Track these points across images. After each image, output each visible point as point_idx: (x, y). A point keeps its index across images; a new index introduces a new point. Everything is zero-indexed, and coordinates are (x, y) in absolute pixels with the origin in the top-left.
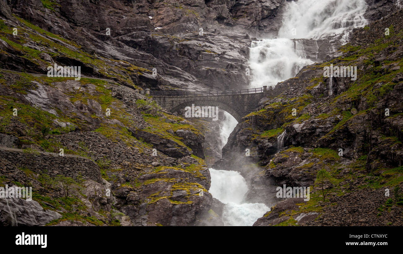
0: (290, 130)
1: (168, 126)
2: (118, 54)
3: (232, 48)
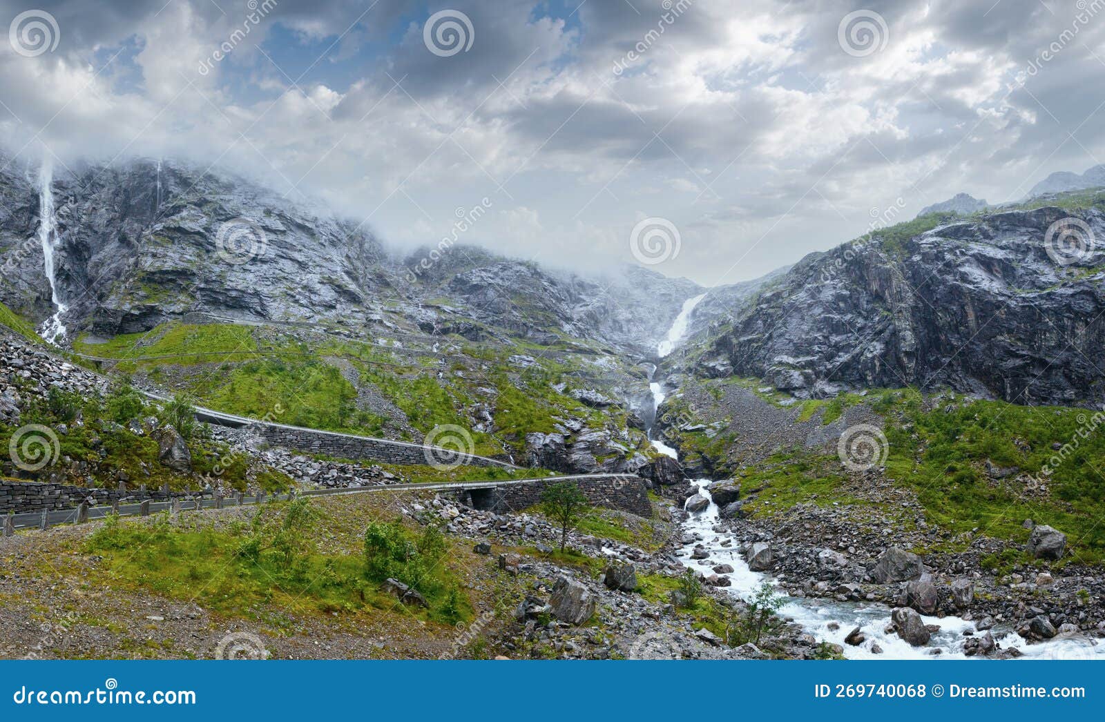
3: (653, 344)
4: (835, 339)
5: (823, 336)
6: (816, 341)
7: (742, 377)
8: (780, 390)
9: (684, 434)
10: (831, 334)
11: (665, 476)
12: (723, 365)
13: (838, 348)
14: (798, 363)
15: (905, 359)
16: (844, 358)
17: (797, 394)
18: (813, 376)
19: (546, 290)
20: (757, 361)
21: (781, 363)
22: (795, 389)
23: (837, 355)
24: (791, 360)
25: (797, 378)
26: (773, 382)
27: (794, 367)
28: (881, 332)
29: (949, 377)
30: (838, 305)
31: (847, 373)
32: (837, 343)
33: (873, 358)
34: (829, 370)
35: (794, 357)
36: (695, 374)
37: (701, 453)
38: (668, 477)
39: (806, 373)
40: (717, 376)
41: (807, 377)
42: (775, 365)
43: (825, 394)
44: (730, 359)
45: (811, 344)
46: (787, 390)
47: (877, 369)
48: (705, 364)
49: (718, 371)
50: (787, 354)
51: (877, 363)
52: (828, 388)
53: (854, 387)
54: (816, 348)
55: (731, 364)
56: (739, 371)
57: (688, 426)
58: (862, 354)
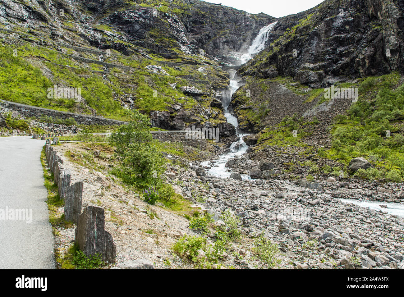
0: (245, 72)
1: (223, 73)
2: (217, 60)
3: (238, 57)
4: (340, 49)
5: (333, 49)
6: (328, 53)
7: (283, 77)
8: (303, 84)
9: (242, 111)
10: (338, 47)
11: (223, 132)
12: (272, 71)
13: (341, 55)
14: (315, 67)
16: (345, 60)
17: (312, 85)
18: (324, 74)
19: (171, 26)
20: (292, 67)
21: (304, 68)
22: (312, 82)
23: (340, 60)
24: (311, 66)
25: (313, 75)
26: (299, 79)
27: (312, 69)
28: (372, 40)
30: (345, 28)
31: (346, 70)
32: (341, 52)
33: (364, 59)
34: (334, 69)
35: (313, 64)
36: (256, 76)
37: (248, 120)
38: (225, 133)
39: (319, 73)
40: (268, 77)
41: (320, 75)
42: (301, 69)
44: (277, 66)
45: (325, 55)
46: (307, 84)
47: (367, 65)
48: (262, 70)
49: (269, 74)
50: (309, 62)
51: (367, 61)
52: (332, 80)
53: (351, 78)
54: (327, 57)
55: (277, 70)
56: (281, 73)
57: (244, 106)
58: (357, 57)
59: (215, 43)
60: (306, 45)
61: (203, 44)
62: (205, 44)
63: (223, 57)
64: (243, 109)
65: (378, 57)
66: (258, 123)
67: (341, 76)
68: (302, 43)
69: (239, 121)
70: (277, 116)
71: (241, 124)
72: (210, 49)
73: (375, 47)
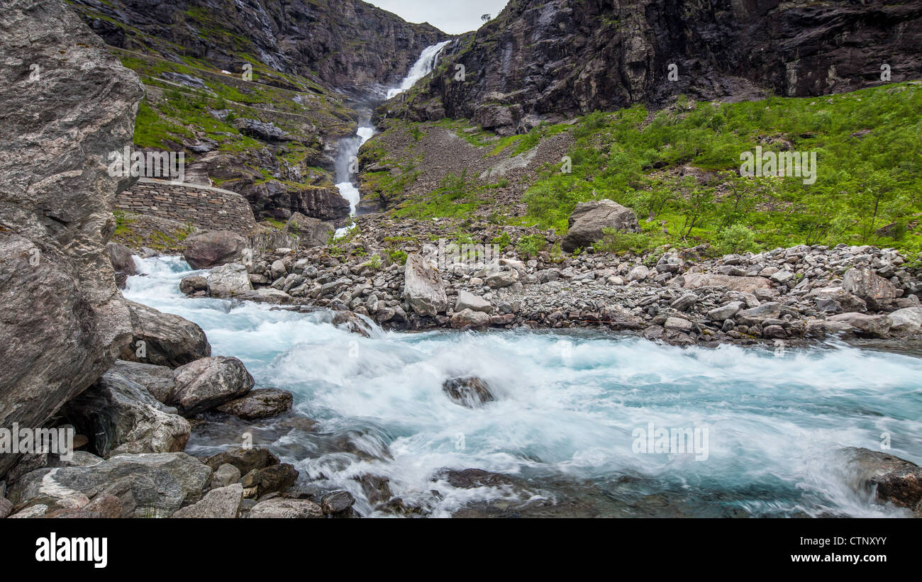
1: (346, 111)
4: (549, 66)
5: (537, 65)
6: (529, 72)
7: (453, 119)
8: (485, 129)
9: (370, 174)
10: (546, 61)
11: (318, 210)
12: (434, 108)
13: (551, 76)
14: (507, 98)
15: (630, 73)
16: (557, 84)
17: (501, 131)
18: (521, 110)
20: (468, 101)
21: (489, 100)
22: (500, 126)
23: (550, 84)
24: (501, 96)
25: (504, 114)
26: (480, 122)
27: (502, 103)
28: (602, 46)
29: (693, 83)
30: (558, 27)
31: (559, 102)
32: (552, 70)
33: (588, 79)
34: (538, 101)
35: (505, 93)
36: (407, 117)
37: (379, 192)
38: (323, 211)
39: (513, 108)
40: (427, 119)
41: (514, 112)
42: (484, 103)
43: (530, 127)
44: (443, 100)
45: (524, 76)
46: (492, 129)
47: (593, 92)
48: (417, 106)
49: (428, 113)
50: (498, 90)
51: (594, 84)
52: (535, 122)
53: (566, 117)
54: (528, 79)
55: (443, 106)
56: (450, 113)
57: (375, 166)
58: (577, 76)
59: (338, 62)
60: (493, 59)
61: (312, 60)
62: (317, 60)
63: (354, 90)
64: (373, 171)
65: (612, 77)
66: (395, 195)
67: (551, 115)
68: (486, 55)
69: (362, 193)
70: (432, 180)
71: (364, 199)
72: (327, 71)
73: (608, 58)
